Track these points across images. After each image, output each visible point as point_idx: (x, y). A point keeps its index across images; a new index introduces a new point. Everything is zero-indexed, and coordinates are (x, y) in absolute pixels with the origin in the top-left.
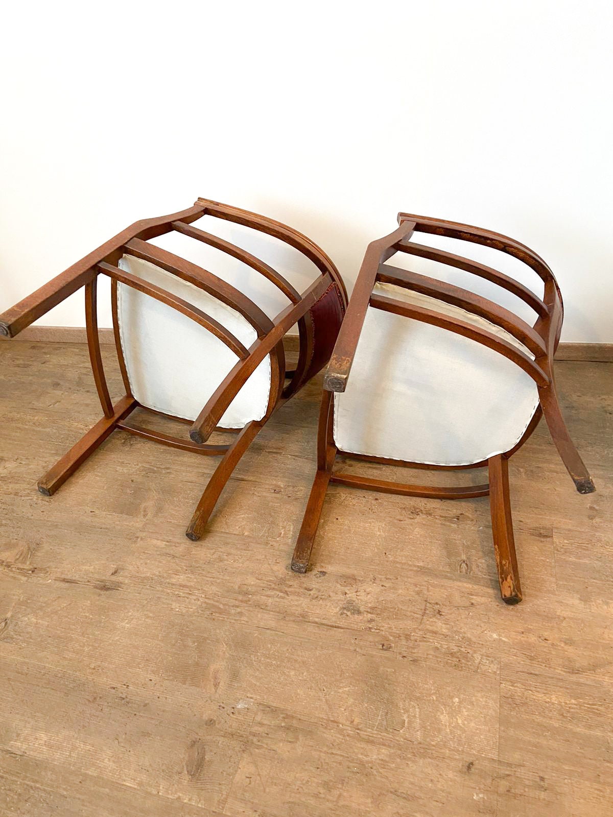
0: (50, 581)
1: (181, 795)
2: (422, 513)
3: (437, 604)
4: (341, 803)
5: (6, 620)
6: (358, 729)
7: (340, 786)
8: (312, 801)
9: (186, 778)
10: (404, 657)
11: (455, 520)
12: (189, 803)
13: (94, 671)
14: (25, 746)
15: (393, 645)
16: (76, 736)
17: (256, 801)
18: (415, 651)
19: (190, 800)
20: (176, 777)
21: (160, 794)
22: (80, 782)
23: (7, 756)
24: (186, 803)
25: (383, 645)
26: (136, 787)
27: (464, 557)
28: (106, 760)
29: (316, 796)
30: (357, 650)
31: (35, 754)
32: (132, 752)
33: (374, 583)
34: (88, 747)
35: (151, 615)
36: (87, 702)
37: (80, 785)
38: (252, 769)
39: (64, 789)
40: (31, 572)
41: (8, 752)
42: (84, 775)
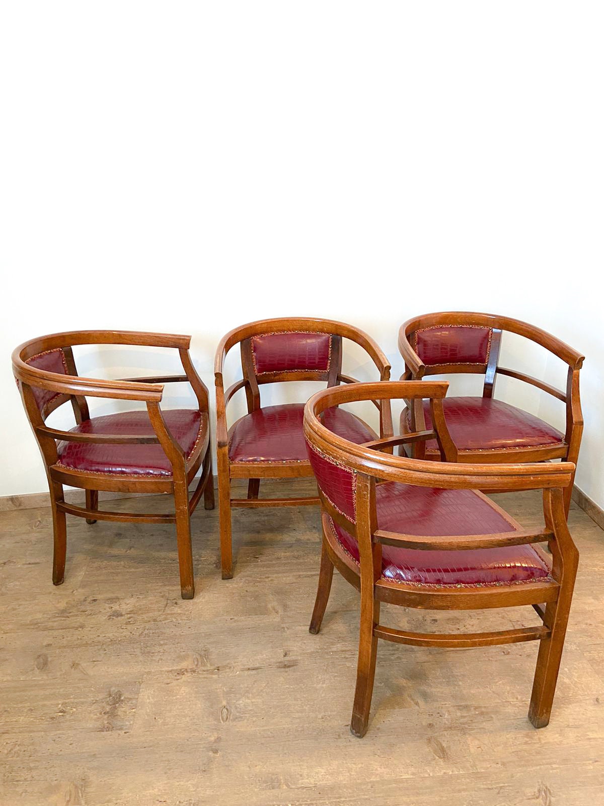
0: (238, 672)
1: (444, 771)
3: (518, 621)
5: (225, 707)
6: (523, 701)
7: (536, 734)
8: (525, 747)
9: (441, 762)
10: (520, 655)
12: (454, 773)
13: (323, 720)
14: (312, 781)
15: (509, 651)
16: (344, 762)
17: (493, 758)
18: (525, 650)
19: (452, 772)
20: (433, 762)
21: (431, 775)
22: (372, 787)
23: (305, 790)
24: (451, 775)
25: (504, 653)
26: (412, 777)
28: (379, 769)
29: (526, 743)
30: (491, 659)
31: (324, 782)
32: (392, 758)
33: (471, 618)
34: (360, 765)
35: (336, 674)
36: (335, 740)
37: (373, 789)
38: (477, 742)
39: (364, 795)
40: (216, 671)
41: (303, 788)
42: (371, 782)
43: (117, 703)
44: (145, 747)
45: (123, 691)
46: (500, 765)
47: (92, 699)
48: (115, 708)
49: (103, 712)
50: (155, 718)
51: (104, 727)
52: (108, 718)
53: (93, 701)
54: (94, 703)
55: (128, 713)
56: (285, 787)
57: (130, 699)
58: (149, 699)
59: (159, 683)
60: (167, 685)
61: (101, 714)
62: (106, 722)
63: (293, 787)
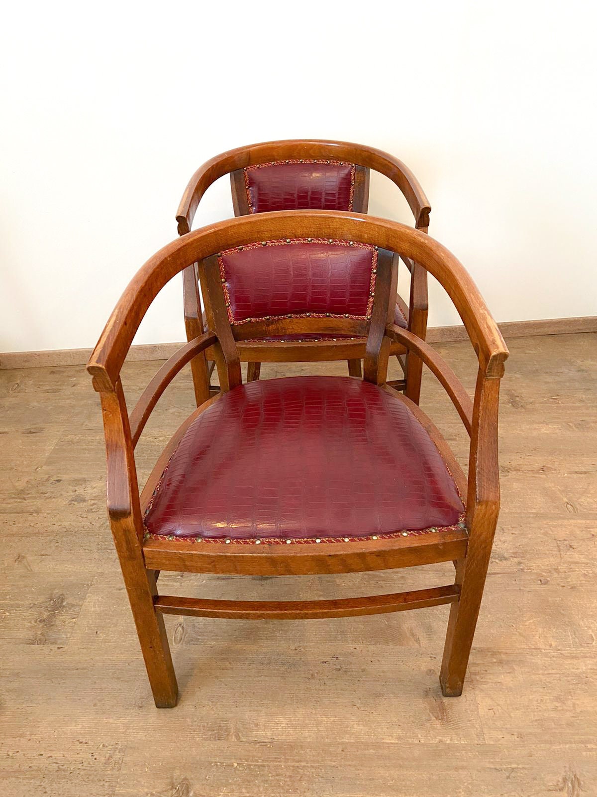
0: (204, 581)
1: (440, 738)
2: (511, 470)
3: (565, 540)
4: (578, 710)
5: (181, 625)
6: (559, 650)
7: (570, 697)
8: (553, 715)
9: (438, 724)
10: (563, 586)
11: (541, 471)
12: (452, 742)
13: (297, 651)
14: (269, 734)
15: (549, 579)
16: (314, 712)
17: (509, 726)
18: (569, 580)
19: (451, 740)
20: (428, 725)
21: (422, 742)
22: (343, 751)
23: (257, 746)
24: (449, 744)
25: (541, 581)
26: (397, 742)
27: (565, 500)
28: (355, 726)
29: (555, 709)
30: (522, 588)
31: (284, 737)
32: (375, 713)
33: (504, 533)
34: (332, 719)
35: (321, 593)
36: (307, 680)
37: (343, 753)
38: (489, 701)
39: (331, 760)
40: (179, 577)
41: (255, 742)
42: (342, 744)
43: (57, 609)
44: (77, 669)
45: (67, 594)
46: (516, 737)
47: (30, 602)
48: (54, 615)
49: (39, 620)
50: (97, 633)
51: (36, 639)
52: (43, 627)
53: (31, 604)
54: (31, 607)
55: (67, 622)
56: (234, 739)
57: (73, 605)
58: (95, 607)
59: (110, 587)
60: (118, 591)
61: (36, 622)
62: (39, 633)
63: (244, 740)
